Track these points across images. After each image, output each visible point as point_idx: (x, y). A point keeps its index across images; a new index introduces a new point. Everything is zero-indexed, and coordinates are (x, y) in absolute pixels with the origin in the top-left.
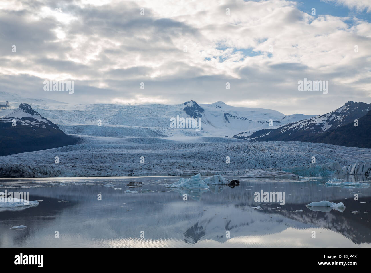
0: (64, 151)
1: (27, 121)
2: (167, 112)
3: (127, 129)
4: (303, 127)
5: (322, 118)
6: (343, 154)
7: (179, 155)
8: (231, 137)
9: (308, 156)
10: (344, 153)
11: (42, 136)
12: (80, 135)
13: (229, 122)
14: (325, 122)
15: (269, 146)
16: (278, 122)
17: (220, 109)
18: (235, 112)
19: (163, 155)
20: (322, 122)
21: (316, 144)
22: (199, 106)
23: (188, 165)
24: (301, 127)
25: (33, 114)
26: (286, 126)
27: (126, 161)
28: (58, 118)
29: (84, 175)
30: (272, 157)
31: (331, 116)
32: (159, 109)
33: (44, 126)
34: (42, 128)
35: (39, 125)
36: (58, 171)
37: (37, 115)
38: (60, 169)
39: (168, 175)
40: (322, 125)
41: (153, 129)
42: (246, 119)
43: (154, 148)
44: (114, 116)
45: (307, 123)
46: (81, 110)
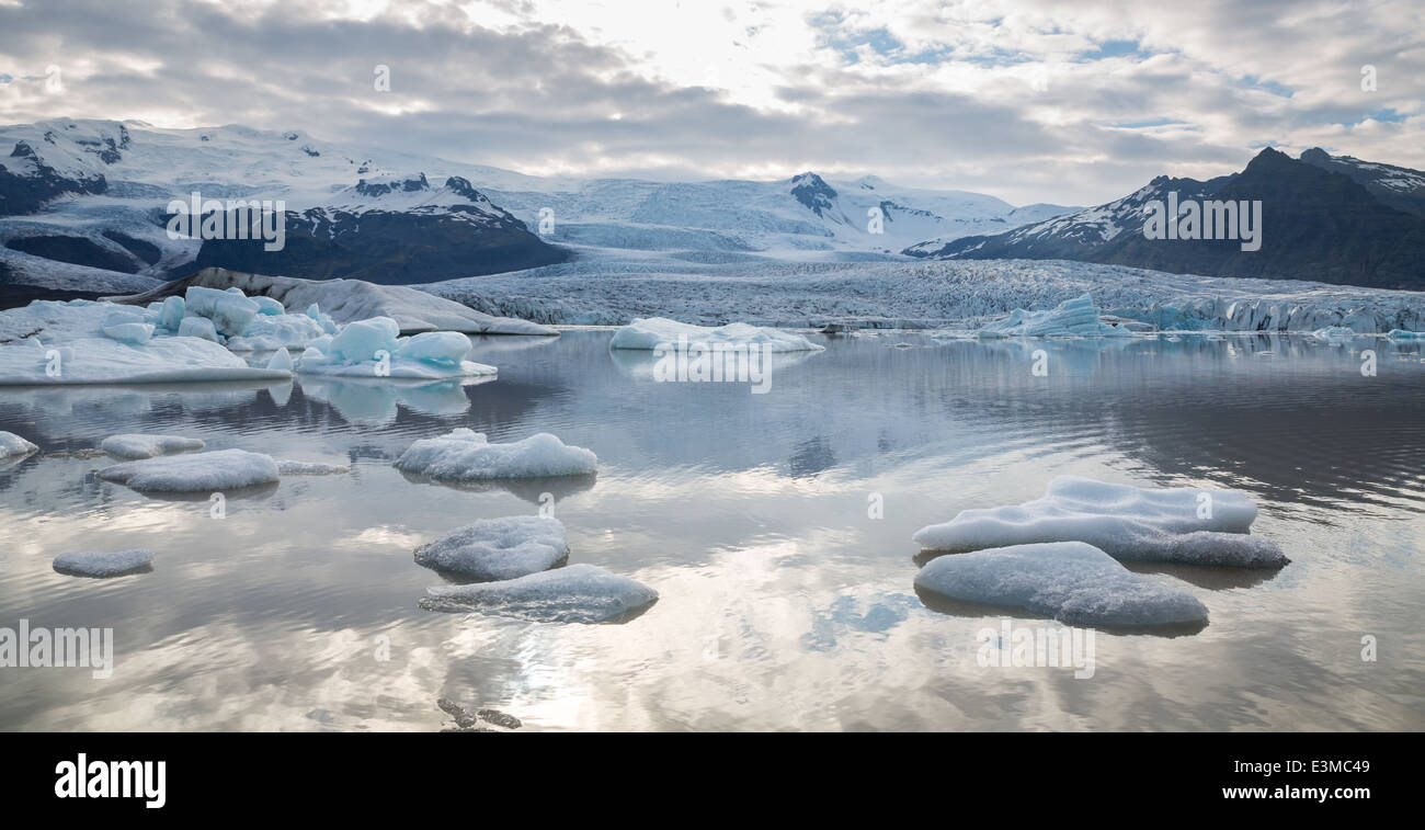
0: (542, 275)
1: (464, 213)
2: (755, 198)
3: (670, 234)
4: (1060, 232)
5: (1102, 213)
6: (1170, 288)
7: (804, 287)
8: (896, 252)
9: (1099, 291)
10: (1171, 286)
11: (492, 245)
12: (570, 245)
13: (891, 220)
14: (1108, 221)
15: (1002, 268)
16: (1001, 220)
17: (870, 192)
18: (904, 199)
19: (768, 286)
20: (1100, 221)
21: (1104, 266)
22: (825, 185)
23: (834, 306)
24: (1055, 231)
25: (474, 199)
26: (1021, 229)
27: (689, 296)
28: (524, 208)
29: (615, 320)
30: (1019, 292)
31: (1120, 209)
32: (736, 191)
33: (498, 225)
34: (493, 229)
35: (489, 222)
36: (555, 312)
37: (483, 200)
38: (558, 307)
39: (807, 324)
40: (1101, 227)
41: (726, 233)
42: (927, 214)
43: (740, 272)
44: (642, 205)
45: (1068, 222)
46: (570, 191)
